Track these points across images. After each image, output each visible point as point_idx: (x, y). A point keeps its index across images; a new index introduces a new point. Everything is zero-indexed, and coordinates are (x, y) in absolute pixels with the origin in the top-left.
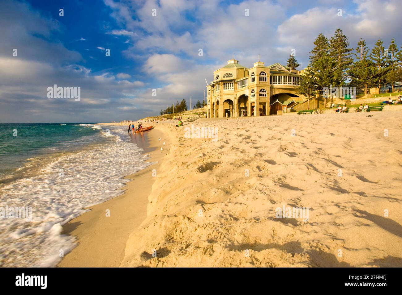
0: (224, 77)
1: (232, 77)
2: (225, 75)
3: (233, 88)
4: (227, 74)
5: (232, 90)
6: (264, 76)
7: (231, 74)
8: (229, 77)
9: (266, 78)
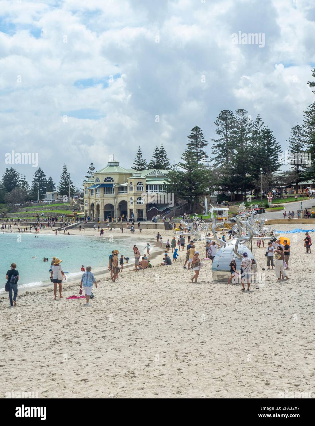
0: (105, 181)
1: (112, 181)
2: (106, 179)
3: (113, 193)
4: (108, 178)
5: (112, 194)
6: (141, 186)
7: (112, 179)
8: (110, 181)
9: (142, 188)
